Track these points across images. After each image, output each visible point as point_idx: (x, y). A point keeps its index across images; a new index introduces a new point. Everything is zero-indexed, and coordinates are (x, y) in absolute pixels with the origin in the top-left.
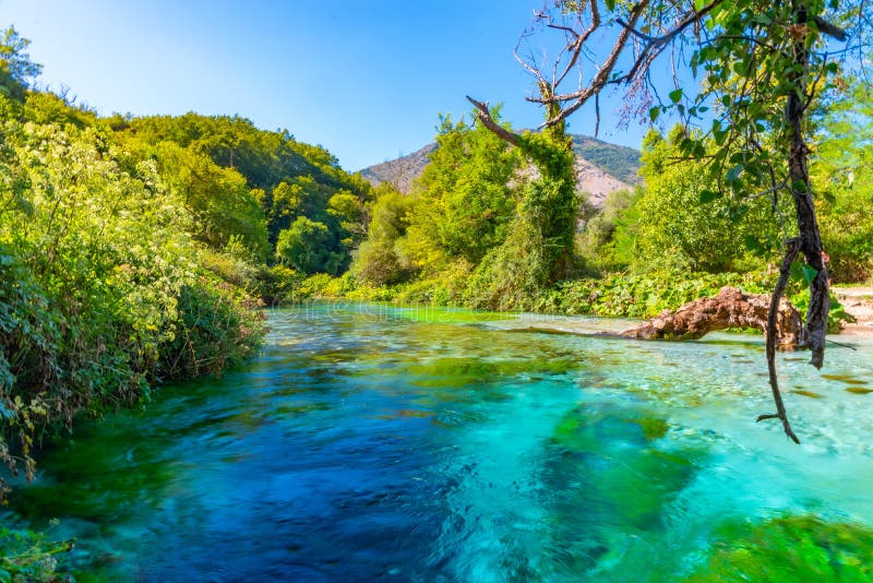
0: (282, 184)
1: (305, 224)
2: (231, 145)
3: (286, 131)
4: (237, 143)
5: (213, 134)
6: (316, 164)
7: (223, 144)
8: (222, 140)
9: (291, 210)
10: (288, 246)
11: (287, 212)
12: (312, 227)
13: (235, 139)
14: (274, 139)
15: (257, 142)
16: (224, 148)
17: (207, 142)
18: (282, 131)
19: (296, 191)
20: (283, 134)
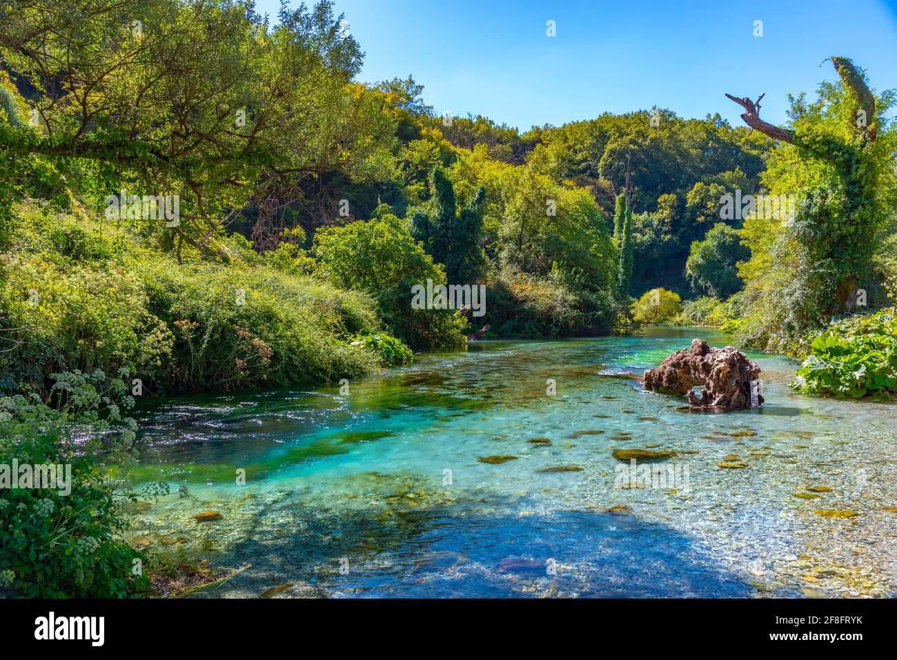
0: (698, 186)
2: (640, 146)
3: (718, 116)
4: (648, 142)
5: (621, 136)
6: (755, 152)
7: (632, 146)
8: (632, 142)
9: (708, 215)
10: (701, 261)
11: (703, 218)
12: (732, 236)
13: (645, 138)
14: (699, 128)
15: (670, 137)
16: (632, 150)
17: (615, 145)
18: (712, 117)
19: (715, 191)
20: (714, 120)
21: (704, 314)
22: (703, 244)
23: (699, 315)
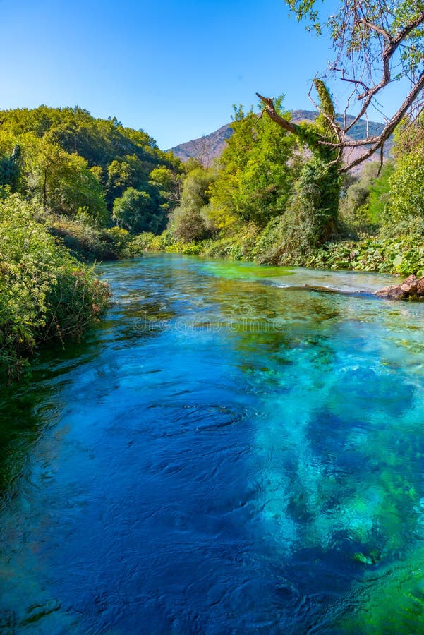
0: (114, 162)
1: (132, 193)
2: (74, 131)
3: (115, 119)
4: (79, 130)
5: (60, 123)
6: (139, 145)
7: (68, 131)
8: (68, 128)
9: (122, 182)
10: (121, 210)
11: (119, 184)
12: (138, 195)
13: (77, 127)
14: (106, 125)
15: (93, 128)
16: (69, 134)
17: (56, 129)
18: (112, 119)
19: (125, 167)
20: (113, 121)
21: (146, 243)
22: (122, 200)
23: (143, 244)
